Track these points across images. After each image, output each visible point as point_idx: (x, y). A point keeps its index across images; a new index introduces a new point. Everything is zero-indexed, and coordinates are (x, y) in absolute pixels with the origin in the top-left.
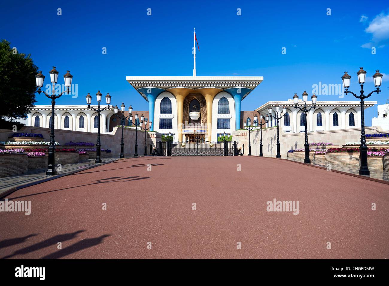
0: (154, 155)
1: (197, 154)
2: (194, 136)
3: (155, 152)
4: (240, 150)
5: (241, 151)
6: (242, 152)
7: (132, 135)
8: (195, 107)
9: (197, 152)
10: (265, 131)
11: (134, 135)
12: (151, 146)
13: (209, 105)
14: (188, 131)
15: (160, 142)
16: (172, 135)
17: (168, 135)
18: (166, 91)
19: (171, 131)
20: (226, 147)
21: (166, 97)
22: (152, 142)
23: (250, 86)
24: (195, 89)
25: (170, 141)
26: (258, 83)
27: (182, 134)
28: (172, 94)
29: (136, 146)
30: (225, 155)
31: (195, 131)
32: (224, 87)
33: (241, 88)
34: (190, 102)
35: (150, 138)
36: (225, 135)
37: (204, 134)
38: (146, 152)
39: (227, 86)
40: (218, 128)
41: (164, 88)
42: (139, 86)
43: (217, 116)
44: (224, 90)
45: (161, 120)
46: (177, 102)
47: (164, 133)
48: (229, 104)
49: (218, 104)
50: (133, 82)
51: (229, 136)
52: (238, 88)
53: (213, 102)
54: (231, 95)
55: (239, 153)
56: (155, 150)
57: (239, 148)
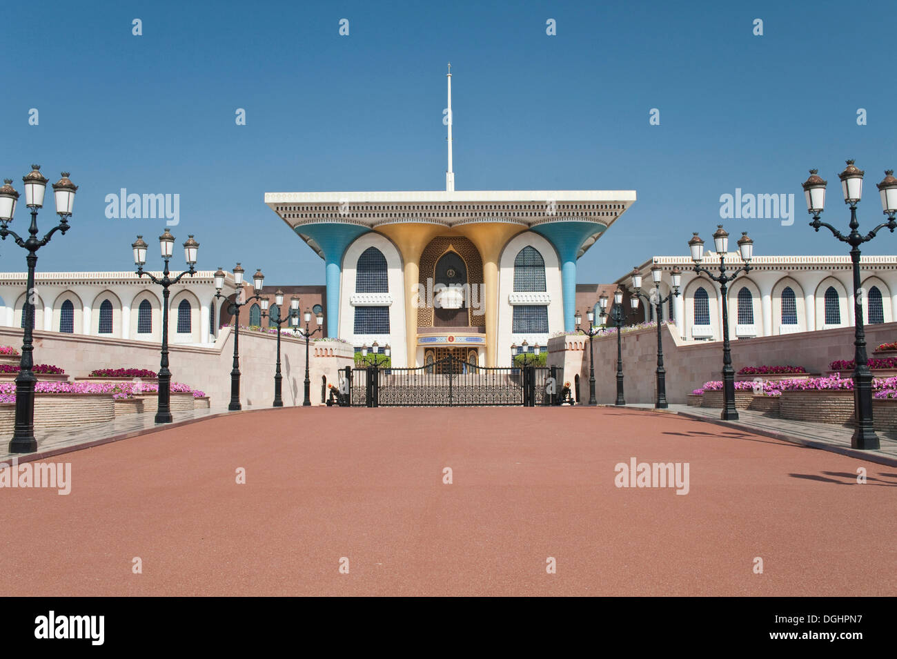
1: (451, 401)
2: (448, 354)
3: (335, 397)
4: (567, 390)
5: (570, 393)
6: (573, 395)
9: (451, 396)
11: (272, 349)
12: (324, 378)
13: (490, 268)
14: (433, 339)
15: (348, 370)
16: (382, 350)
17: (370, 350)
18: (372, 230)
19: (381, 339)
20: (529, 383)
21: (372, 248)
22: (327, 370)
23: (601, 217)
24: (450, 225)
25: (376, 366)
26: (621, 207)
27: (417, 349)
28: (389, 239)
29: (278, 379)
30: (525, 404)
31: (451, 339)
32: (530, 219)
33: (576, 221)
34: (439, 262)
35: (320, 358)
36: (525, 349)
37: (476, 349)
38: (309, 396)
39: (537, 218)
40: (514, 332)
41: (366, 224)
42: (300, 219)
43: (511, 299)
44: (531, 229)
45: (359, 309)
46: (403, 261)
47: (361, 345)
48: (544, 266)
49: (515, 266)
50: (282, 208)
52: (569, 221)
53: (499, 261)
54: (550, 240)
55: (565, 399)
56: (334, 391)
57: (565, 383)
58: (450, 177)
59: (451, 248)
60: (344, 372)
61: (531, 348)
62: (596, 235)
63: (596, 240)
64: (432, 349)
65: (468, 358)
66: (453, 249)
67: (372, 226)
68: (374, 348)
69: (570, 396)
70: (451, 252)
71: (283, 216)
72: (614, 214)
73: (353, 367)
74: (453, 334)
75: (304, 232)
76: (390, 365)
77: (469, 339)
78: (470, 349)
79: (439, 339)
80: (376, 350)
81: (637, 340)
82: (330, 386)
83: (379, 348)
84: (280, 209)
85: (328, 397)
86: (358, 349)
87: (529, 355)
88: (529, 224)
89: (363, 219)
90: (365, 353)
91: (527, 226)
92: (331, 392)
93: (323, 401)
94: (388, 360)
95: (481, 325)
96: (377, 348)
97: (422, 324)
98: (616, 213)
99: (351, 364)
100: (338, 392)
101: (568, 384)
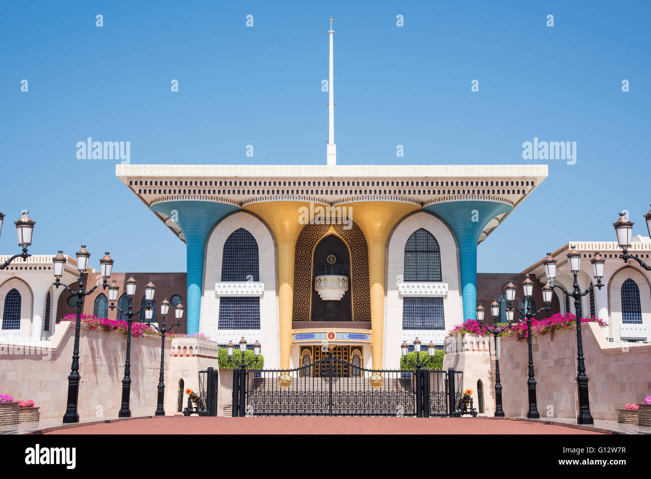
1: (331, 410)
3: (194, 405)
4: (467, 399)
5: (472, 403)
6: (476, 405)
8: (331, 259)
9: (331, 404)
12: (182, 383)
13: (376, 253)
14: (311, 336)
15: (211, 372)
16: (251, 348)
17: (237, 348)
18: (240, 209)
19: (250, 336)
20: (422, 388)
21: (241, 229)
22: (185, 372)
23: (506, 196)
24: (331, 204)
25: (243, 367)
26: (530, 184)
27: (292, 348)
28: (261, 220)
30: (418, 415)
31: (332, 336)
32: (423, 198)
33: (476, 200)
34: (318, 246)
35: (178, 358)
36: (418, 348)
37: (360, 348)
38: (162, 403)
39: (432, 196)
40: (404, 328)
41: (234, 202)
42: (158, 195)
43: (401, 289)
44: (424, 209)
45: (225, 301)
46: (276, 245)
47: (226, 342)
48: (439, 252)
49: (406, 252)
50: (136, 183)
51: (433, 354)
52: (469, 200)
53: (387, 246)
54: (445, 222)
55: (465, 409)
56: (193, 397)
57: (464, 392)
58: (332, 149)
59: (332, 230)
60: (206, 374)
61: (425, 347)
62: (500, 217)
63: (500, 221)
64: (309, 348)
65: (351, 357)
66: (335, 232)
67: (241, 204)
68: (241, 345)
69: (472, 405)
70: (332, 236)
71: (137, 192)
72: (521, 192)
73: (217, 368)
74: (334, 330)
75: (161, 210)
77: (350, 336)
78: (354, 348)
79: (317, 336)
80: (243, 348)
81: (552, 340)
82: (188, 391)
83: (248, 346)
84: (134, 183)
85: (185, 405)
86: (222, 348)
87: (423, 354)
88: (422, 204)
89: (231, 196)
90: (231, 351)
91: (420, 206)
92: (189, 399)
93: (180, 410)
94: (258, 360)
95: (365, 319)
96: (245, 345)
97: (298, 319)
98: (524, 191)
99: (215, 365)
100: (198, 399)
101: (469, 392)
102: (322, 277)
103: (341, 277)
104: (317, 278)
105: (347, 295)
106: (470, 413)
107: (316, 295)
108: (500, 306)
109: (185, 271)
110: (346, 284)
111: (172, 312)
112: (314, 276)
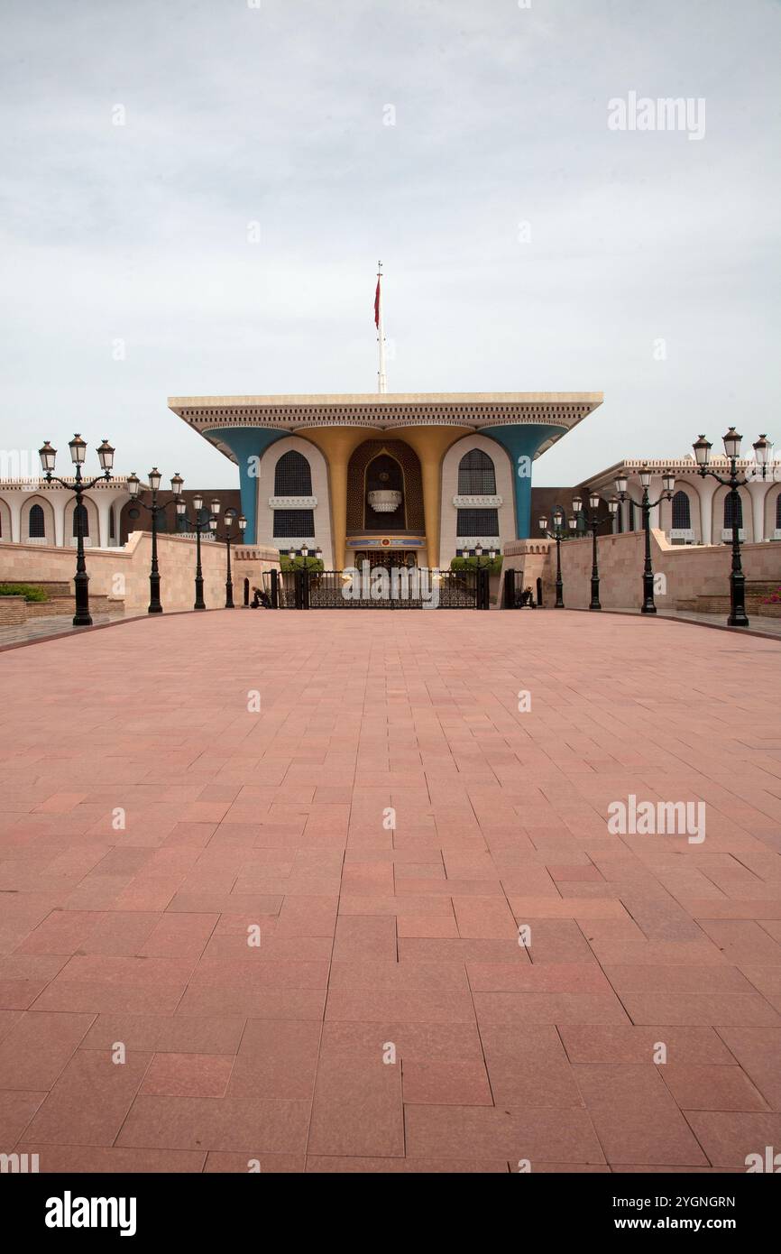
0: (255, 605)
2: (383, 557)
3: (259, 600)
4: (528, 594)
5: (531, 597)
6: (535, 598)
7: (188, 553)
10: (609, 543)
11: (191, 553)
12: (247, 582)
13: (429, 471)
14: (366, 542)
15: (273, 573)
16: (312, 553)
17: (298, 553)
18: (291, 434)
19: (310, 543)
20: (483, 586)
21: (293, 452)
22: (250, 573)
23: (561, 420)
24: (384, 428)
25: (305, 569)
26: (586, 409)
27: (346, 553)
28: (313, 443)
29: (199, 583)
30: (479, 608)
31: (386, 542)
32: (476, 422)
33: (532, 423)
34: (370, 466)
35: (242, 562)
36: (479, 552)
37: (414, 553)
38: (231, 598)
39: (486, 420)
40: (458, 535)
41: (285, 427)
42: (209, 423)
43: (455, 502)
44: (478, 432)
45: (279, 513)
46: (328, 465)
47: (288, 548)
48: (494, 469)
49: (460, 469)
50: (187, 413)
51: (494, 557)
52: (524, 423)
53: (441, 464)
54: (500, 443)
55: (526, 602)
56: (258, 593)
57: (525, 588)
58: (382, 379)
59: (384, 451)
60: (270, 575)
61: (486, 552)
62: (554, 438)
63: (554, 442)
64: (364, 552)
65: (406, 560)
66: (387, 453)
67: (292, 429)
68: (303, 551)
69: (531, 599)
70: (384, 456)
71: (189, 420)
72: (577, 416)
73: (279, 570)
74: (388, 538)
75: (213, 436)
76: (322, 568)
77: (405, 542)
78: (408, 552)
79: (372, 543)
80: (305, 553)
81: (613, 544)
82: (254, 589)
83: (309, 551)
84: (185, 413)
85: (251, 599)
86: (284, 552)
87: (484, 558)
88: (476, 427)
89: (282, 423)
90: (293, 556)
91: (474, 429)
92: (255, 595)
93: (246, 602)
94: (319, 563)
95: (419, 527)
96: (306, 551)
97: (352, 527)
98: (579, 415)
99: (277, 567)
100: (264, 594)
101: (530, 588)
102: (375, 492)
103: (394, 492)
104: (370, 493)
105: (401, 507)
106: (530, 605)
107: (369, 508)
108: (563, 515)
109: (239, 488)
110: (400, 499)
111: (235, 523)
112: (367, 492)
